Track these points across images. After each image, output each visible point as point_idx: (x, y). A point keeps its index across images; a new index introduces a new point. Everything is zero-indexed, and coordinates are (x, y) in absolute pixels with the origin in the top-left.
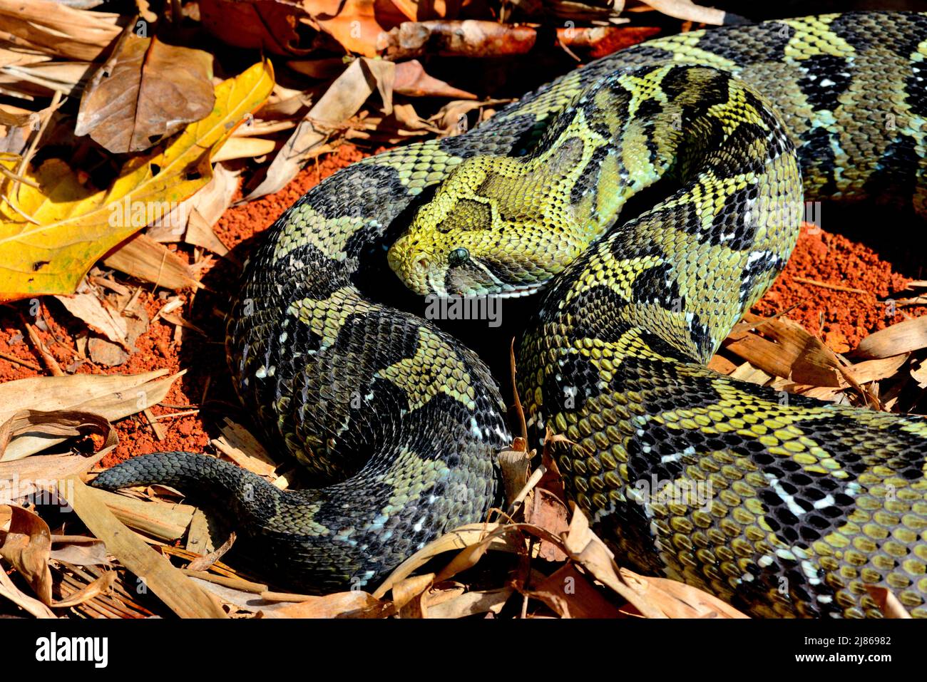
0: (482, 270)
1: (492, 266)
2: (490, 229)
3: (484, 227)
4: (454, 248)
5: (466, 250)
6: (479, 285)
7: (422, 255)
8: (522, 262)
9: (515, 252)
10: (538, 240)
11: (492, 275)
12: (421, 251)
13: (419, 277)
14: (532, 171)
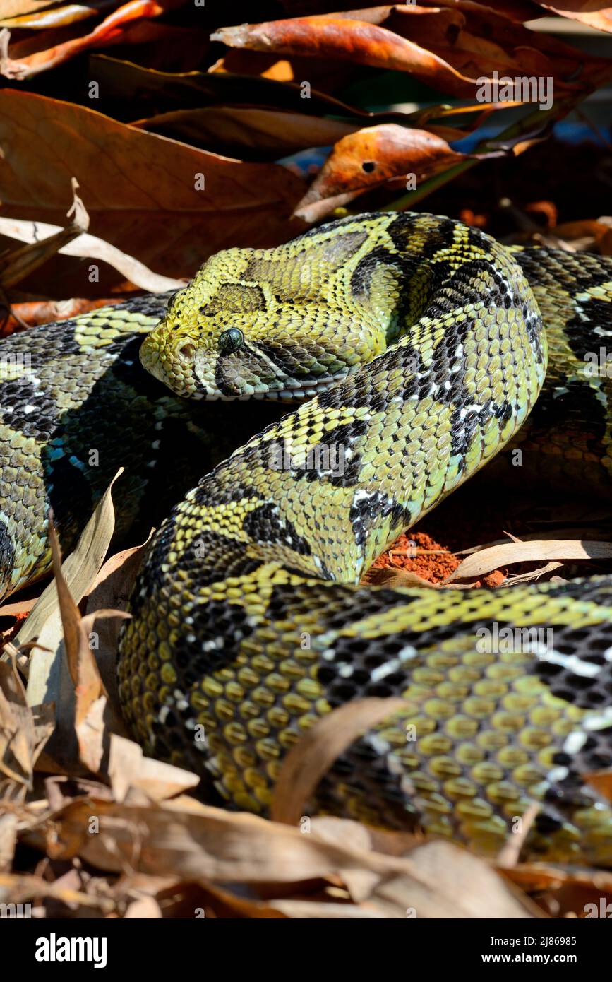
0: (259, 357)
1: (272, 351)
2: (265, 310)
3: (257, 308)
4: (226, 328)
5: (240, 331)
6: (257, 379)
7: (187, 341)
8: (308, 345)
9: (298, 333)
10: (325, 321)
11: (272, 364)
12: (185, 335)
13: (184, 368)
14: (304, 250)
